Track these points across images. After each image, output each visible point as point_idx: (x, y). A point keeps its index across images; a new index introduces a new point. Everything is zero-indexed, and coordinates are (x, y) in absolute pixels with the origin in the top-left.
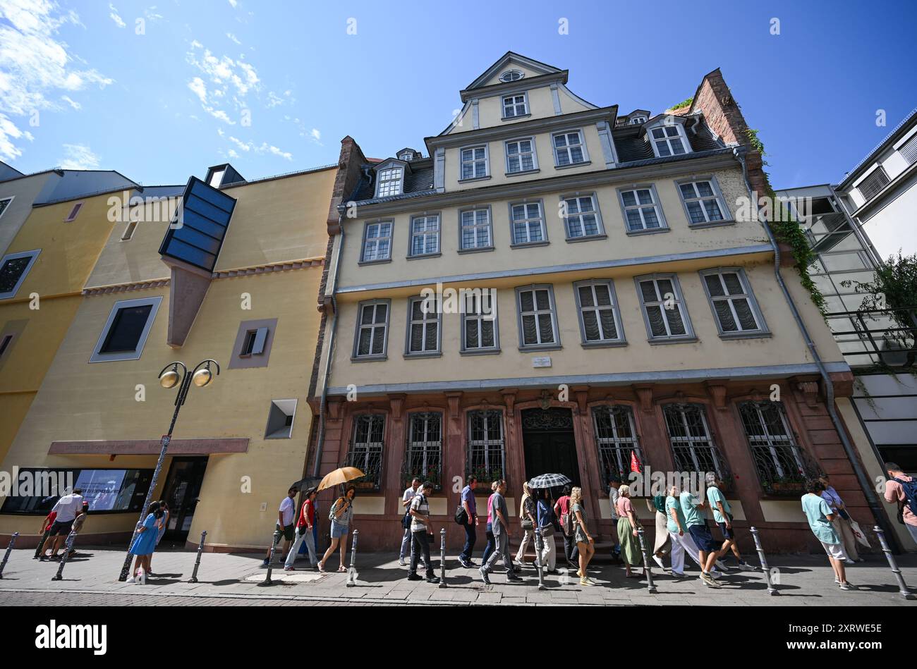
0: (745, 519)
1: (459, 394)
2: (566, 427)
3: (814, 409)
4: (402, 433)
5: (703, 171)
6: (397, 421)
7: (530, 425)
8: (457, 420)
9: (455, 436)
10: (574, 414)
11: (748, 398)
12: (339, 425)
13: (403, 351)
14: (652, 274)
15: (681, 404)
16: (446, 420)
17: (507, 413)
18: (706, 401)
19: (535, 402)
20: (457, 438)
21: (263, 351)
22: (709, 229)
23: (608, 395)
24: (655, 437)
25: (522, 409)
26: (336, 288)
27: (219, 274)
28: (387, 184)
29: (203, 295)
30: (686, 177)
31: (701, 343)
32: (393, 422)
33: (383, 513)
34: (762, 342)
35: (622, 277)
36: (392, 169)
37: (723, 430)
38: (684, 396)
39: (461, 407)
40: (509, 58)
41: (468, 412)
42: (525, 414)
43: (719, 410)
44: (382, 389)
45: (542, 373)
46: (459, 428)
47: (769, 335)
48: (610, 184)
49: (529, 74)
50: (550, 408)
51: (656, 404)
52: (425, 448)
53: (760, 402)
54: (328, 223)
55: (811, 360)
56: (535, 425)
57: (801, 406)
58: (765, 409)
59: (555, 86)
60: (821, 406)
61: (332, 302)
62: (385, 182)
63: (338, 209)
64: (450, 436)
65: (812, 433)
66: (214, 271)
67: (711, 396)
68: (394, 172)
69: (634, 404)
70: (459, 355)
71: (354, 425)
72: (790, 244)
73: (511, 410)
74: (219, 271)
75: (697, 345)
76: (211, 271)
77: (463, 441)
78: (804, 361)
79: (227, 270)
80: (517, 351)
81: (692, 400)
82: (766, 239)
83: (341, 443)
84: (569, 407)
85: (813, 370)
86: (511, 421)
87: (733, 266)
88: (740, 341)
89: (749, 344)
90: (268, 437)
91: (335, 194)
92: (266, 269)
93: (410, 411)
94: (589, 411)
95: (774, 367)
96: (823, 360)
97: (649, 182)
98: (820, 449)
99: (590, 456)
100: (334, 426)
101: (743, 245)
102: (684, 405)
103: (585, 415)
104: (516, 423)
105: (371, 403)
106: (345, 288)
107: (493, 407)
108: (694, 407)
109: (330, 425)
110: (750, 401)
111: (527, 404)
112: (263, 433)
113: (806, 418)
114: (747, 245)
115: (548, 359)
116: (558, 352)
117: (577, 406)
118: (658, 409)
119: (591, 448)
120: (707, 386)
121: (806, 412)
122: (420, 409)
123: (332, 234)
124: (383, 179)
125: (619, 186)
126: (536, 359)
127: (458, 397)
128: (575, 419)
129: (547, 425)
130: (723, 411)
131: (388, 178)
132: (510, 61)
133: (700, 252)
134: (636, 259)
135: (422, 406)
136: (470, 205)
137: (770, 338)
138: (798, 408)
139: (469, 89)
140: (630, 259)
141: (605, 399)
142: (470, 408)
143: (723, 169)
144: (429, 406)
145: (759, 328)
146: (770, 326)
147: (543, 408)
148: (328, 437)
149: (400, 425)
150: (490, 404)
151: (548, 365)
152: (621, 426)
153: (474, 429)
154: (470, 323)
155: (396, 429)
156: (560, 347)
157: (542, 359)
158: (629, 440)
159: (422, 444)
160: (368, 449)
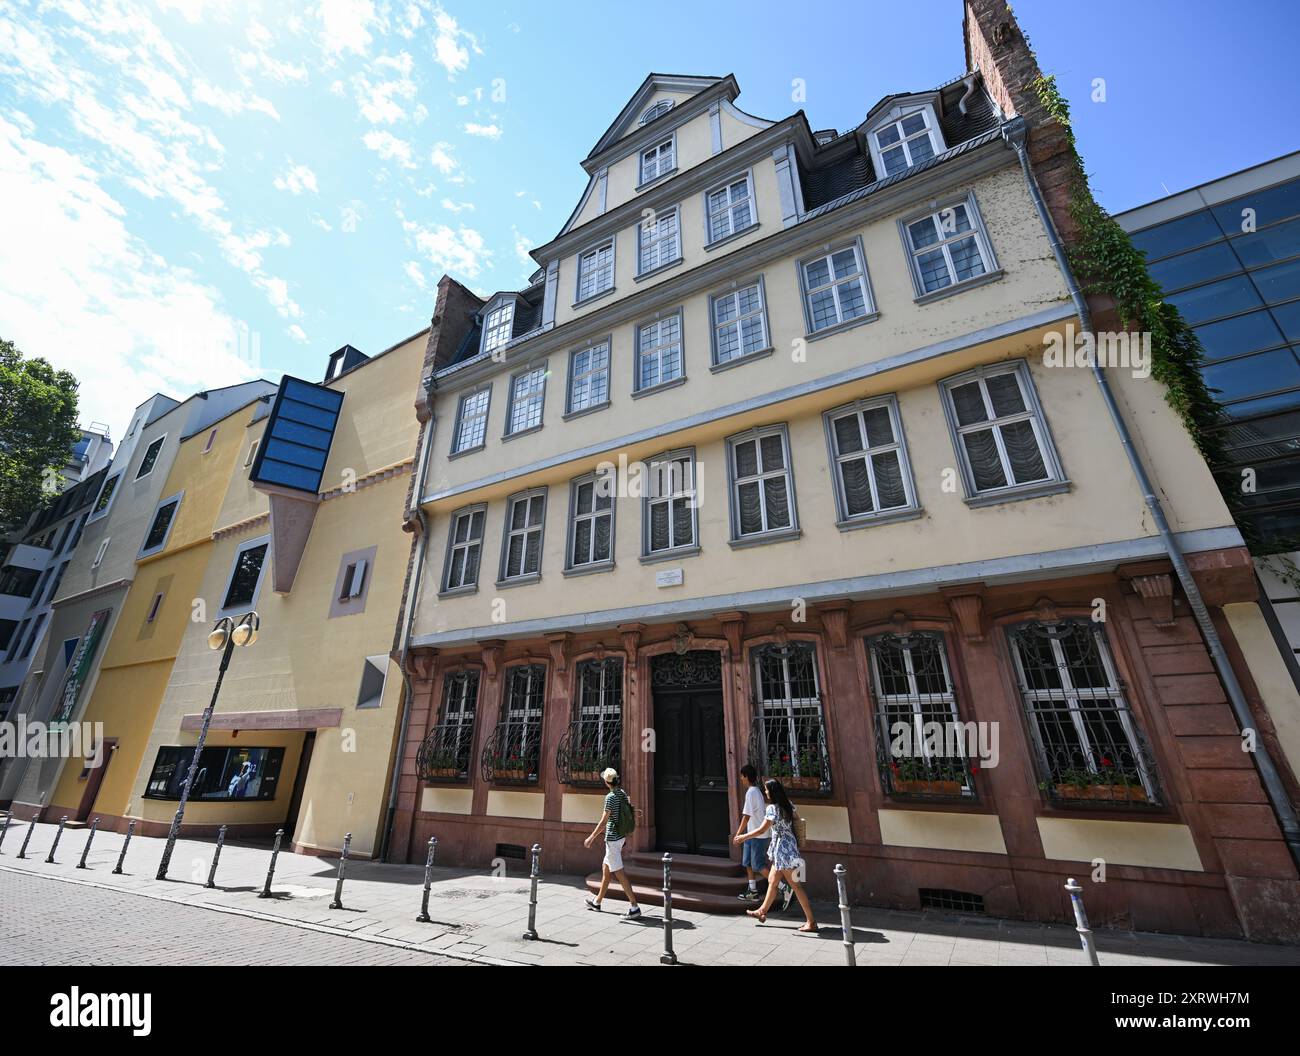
0: (1004, 851)
1: (564, 637)
2: (712, 682)
3: (1169, 630)
4: (497, 697)
5: (953, 187)
6: (492, 680)
7: (662, 681)
8: (564, 677)
9: (560, 700)
10: (723, 661)
11: (1031, 615)
12: (428, 688)
13: (495, 578)
14: (851, 402)
15: (902, 634)
16: (551, 677)
17: (628, 662)
18: (944, 627)
19: (667, 643)
20: (562, 703)
21: (361, 591)
22: (952, 298)
23: (778, 625)
24: (851, 697)
25: (649, 655)
26: (421, 497)
27: (324, 494)
28: (495, 332)
29: (309, 526)
30: (919, 207)
31: (929, 518)
32: (488, 682)
33: (469, 813)
34: (1050, 503)
35: (803, 417)
36: (502, 307)
37: (975, 681)
38: (910, 618)
39: (568, 656)
40: (652, 85)
41: (578, 663)
42: (655, 661)
43: (971, 643)
44: (469, 635)
45: (670, 596)
46: (565, 688)
47: (1068, 487)
48: (786, 255)
49: (680, 98)
50: (691, 652)
51: (855, 637)
52: (525, 720)
53: (1057, 622)
54: (416, 406)
55: (1153, 528)
56: (670, 680)
57: (1139, 625)
58: (1065, 634)
59: (716, 107)
60: (1183, 624)
61: (418, 517)
62: (492, 329)
63: (424, 384)
64: (553, 700)
65: (1158, 681)
66: (320, 492)
67: (954, 618)
68: (504, 312)
69: (818, 639)
70: (563, 576)
71: (447, 689)
72: (1112, 293)
73: (633, 659)
74: (325, 491)
75: (922, 522)
76: (316, 493)
77: (569, 707)
78: (1137, 532)
79: (331, 489)
80: (638, 562)
81: (919, 625)
82: (1064, 296)
83: (429, 713)
84: (717, 649)
85: (1156, 549)
86: (634, 676)
87: (1006, 360)
88: (1006, 506)
89: (1023, 511)
90: (363, 706)
91: (427, 364)
92: (368, 481)
93: (507, 664)
94: (745, 653)
95: (1070, 551)
96: (1174, 529)
97: (853, 234)
98: (1174, 715)
99: (742, 730)
100: (423, 689)
101: (1015, 315)
102: (907, 634)
103: (740, 661)
104: (640, 679)
105: (465, 656)
106: (432, 495)
107: (609, 653)
108: (921, 640)
109: (418, 688)
110: (1033, 622)
111: (657, 646)
112: (356, 702)
113: (1149, 652)
114: (1025, 314)
115: (678, 572)
116: (694, 560)
117: (727, 647)
118: (859, 646)
119: (744, 718)
120: (947, 597)
121: (1151, 637)
122: (521, 661)
123: (423, 420)
124: (491, 326)
125: (802, 255)
126: (661, 574)
128: (725, 669)
129: (687, 680)
130: (977, 644)
131: (496, 323)
132: (655, 88)
133: (932, 346)
134: (817, 381)
135: (522, 656)
136: (584, 342)
137: (1068, 492)
138: (1134, 630)
139: (593, 155)
140: (808, 384)
141: (772, 632)
142: (581, 658)
143: (992, 172)
144: (531, 656)
145: (1051, 475)
146: (1070, 469)
147: (678, 653)
148: (415, 706)
149: (496, 685)
150: (607, 649)
151: (678, 581)
152: (794, 679)
153: (585, 689)
154: (583, 526)
155: (491, 692)
156: (698, 551)
157: (669, 574)
158: (806, 702)
159: (522, 713)
160: (460, 722)
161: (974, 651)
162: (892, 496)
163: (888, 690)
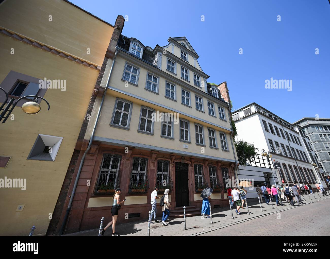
0: (221, 198)
2: (186, 170)
3: (232, 171)
4: (129, 166)
5: (221, 105)
6: (128, 160)
8: (153, 163)
9: (152, 169)
10: (190, 166)
12: (95, 158)
13: (137, 128)
14: (211, 128)
16: (150, 162)
17: (171, 163)
19: (180, 160)
20: (153, 170)
22: (222, 121)
23: (198, 161)
24: (207, 175)
25: (176, 162)
30: (219, 105)
32: (125, 160)
34: (228, 153)
35: (205, 126)
37: (219, 174)
45: (185, 150)
46: (154, 166)
47: (228, 151)
48: (206, 97)
50: (184, 163)
51: (208, 166)
53: (225, 168)
54: (108, 50)
56: (178, 168)
57: (231, 170)
59: (195, 58)
60: (233, 170)
61: (104, 92)
64: (150, 169)
67: (218, 165)
69: (203, 165)
70: (160, 137)
71: (103, 159)
73: (173, 162)
75: (218, 150)
80: (179, 141)
81: (214, 165)
82: (231, 128)
83: (94, 168)
84: (189, 163)
86: (172, 166)
87: (223, 132)
88: (224, 151)
89: (226, 153)
90: (33, 158)
91: (113, 39)
93: (134, 156)
97: (213, 102)
100: (91, 158)
102: (212, 166)
103: (192, 166)
104: (174, 167)
106: (113, 88)
107: (167, 159)
108: (214, 167)
109: (88, 157)
111: (177, 160)
114: (228, 128)
116: (189, 144)
117: (191, 163)
120: (218, 162)
121: (231, 171)
122: (139, 156)
123: (108, 57)
125: (208, 99)
127: (156, 153)
128: (190, 168)
129: (181, 168)
132: (184, 40)
135: (140, 154)
138: (230, 170)
142: (159, 159)
143: (225, 107)
144: (143, 155)
145: (227, 149)
146: (229, 149)
147: (182, 162)
149: (129, 162)
151: (187, 148)
152: (199, 171)
157: (186, 146)
159: (137, 171)
160: (109, 172)
161: (219, 170)
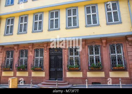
1: (32, 44)
3: (130, 45)
6: (17, 52)
7: (51, 52)
8: (31, 51)
9: (31, 56)
10: (63, 49)
11: (113, 43)
12: (2, 53)
13: (17, 32)
15: (94, 46)
16: (29, 52)
17: (45, 49)
18: (100, 44)
24: (84, 55)
33: (13, 76)
37: (104, 53)
39: (32, 48)
42: (50, 49)
46: (32, 54)
47: (121, 23)
51: (86, 45)
56: (53, 52)
57: (127, 44)
58: (117, 46)
67: (102, 43)
71: (6, 54)
73: (46, 48)
77: (33, 57)
80: (47, 31)
81: (96, 44)
86: (46, 51)
93: (20, 49)
98: (129, 57)
99: (66, 60)
104: (47, 52)
105: (10, 47)
107: (41, 48)
108: (97, 46)
113: (128, 48)
118: (87, 47)
120: (101, 39)
121: (128, 46)
135: (23, 48)
142: (35, 48)
144: (25, 48)
146: (122, 20)
149: (17, 53)
150: (40, 47)
152: (75, 52)
153: (36, 54)
154: (36, 23)
155: (16, 54)
156: (59, 29)
158: (77, 56)
159: (23, 58)
160: (10, 60)
161: (104, 48)
162: (95, 22)
163: (90, 54)
